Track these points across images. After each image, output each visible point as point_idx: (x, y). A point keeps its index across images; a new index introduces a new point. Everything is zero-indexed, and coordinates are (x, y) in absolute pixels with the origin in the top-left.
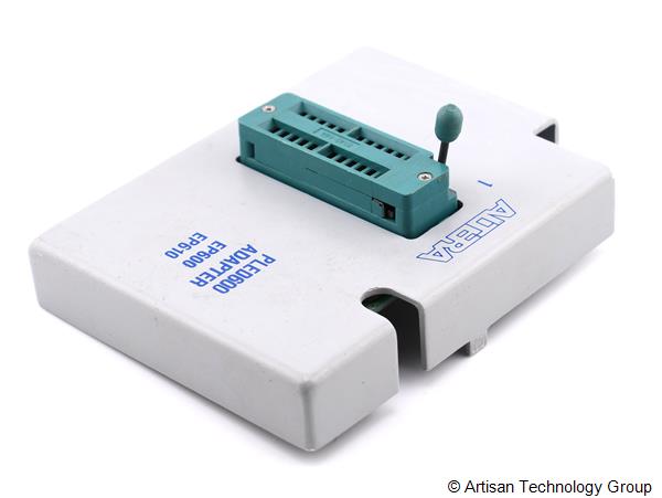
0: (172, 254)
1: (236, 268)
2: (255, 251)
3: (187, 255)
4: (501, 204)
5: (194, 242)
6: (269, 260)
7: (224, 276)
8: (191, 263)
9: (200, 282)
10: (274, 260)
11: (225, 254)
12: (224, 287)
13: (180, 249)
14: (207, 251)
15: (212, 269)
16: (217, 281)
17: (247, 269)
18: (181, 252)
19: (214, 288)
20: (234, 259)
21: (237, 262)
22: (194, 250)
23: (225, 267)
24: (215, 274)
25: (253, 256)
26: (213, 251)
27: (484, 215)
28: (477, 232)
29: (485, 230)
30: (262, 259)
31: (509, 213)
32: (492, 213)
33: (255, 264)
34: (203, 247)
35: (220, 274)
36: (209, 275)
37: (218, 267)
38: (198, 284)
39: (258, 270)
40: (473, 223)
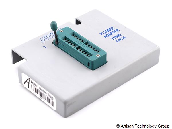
0: (124, 38)
1: (109, 33)
2: (104, 36)
3: (120, 37)
4: (43, 41)
5: (119, 40)
6: (101, 34)
7: (112, 31)
8: (119, 35)
9: (117, 30)
10: (100, 33)
11: (111, 36)
12: (112, 28)
13: (122, 39)
14: (116, 38)
15: (115, 33)
16: (113, 30)
17: (106, 32)
18: (122, 38)
19: (114, 29)
20: (109, 35)
21: (109, 34)
22: (119, 38)
23: (111, 33)
24: (114, 32)
25: (105, 35)
26: (114, 37)
27: (48, 39)
28: (51, 35)
29: (49, 35)
30: (103, 34)
31: (42, 39)
32: (46, 39)
33: (105, 33)
34: (117, 39)
35: (113, 32)
36: (115, 31)
37: (113, 33)
38: (118, 30)
39: (104, 31)
40: (51, 37)
